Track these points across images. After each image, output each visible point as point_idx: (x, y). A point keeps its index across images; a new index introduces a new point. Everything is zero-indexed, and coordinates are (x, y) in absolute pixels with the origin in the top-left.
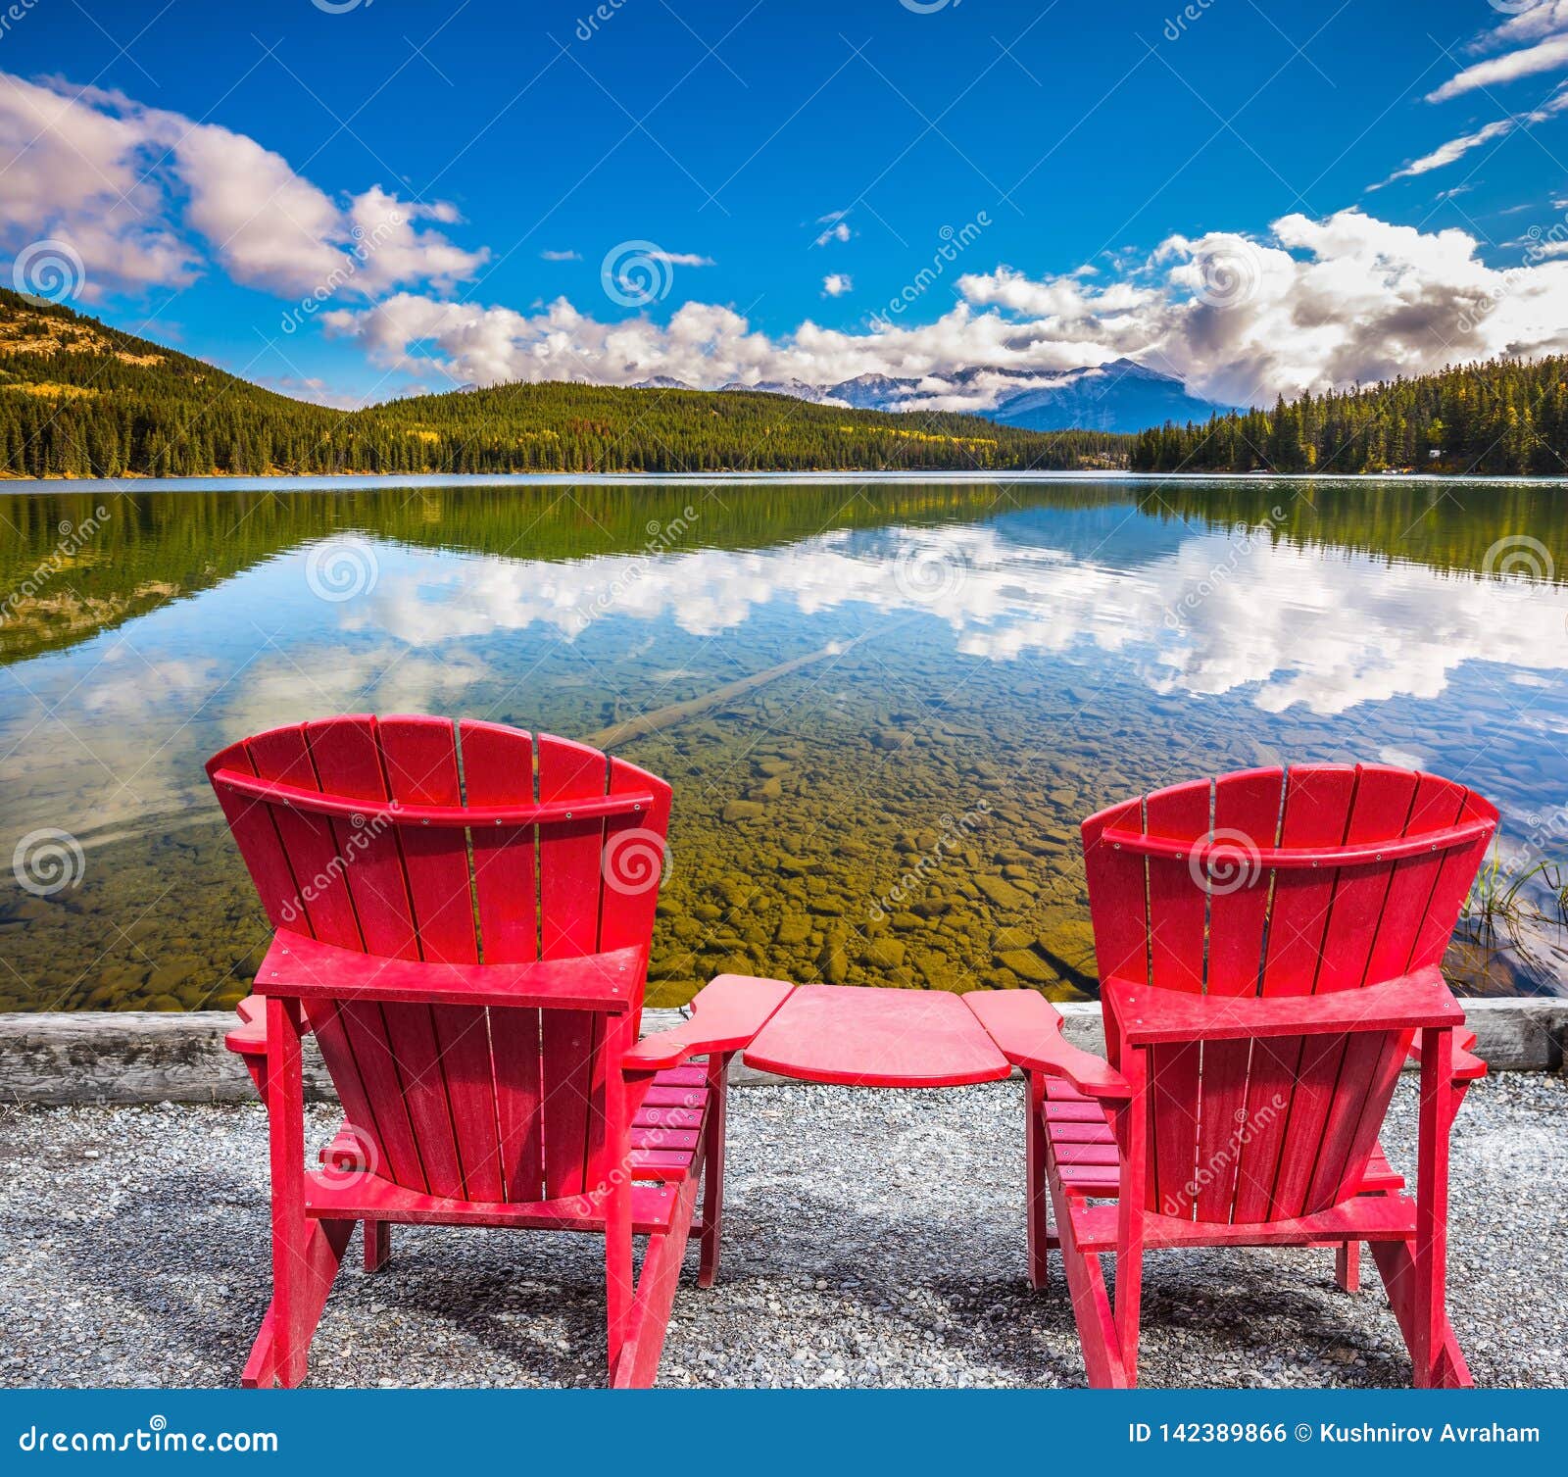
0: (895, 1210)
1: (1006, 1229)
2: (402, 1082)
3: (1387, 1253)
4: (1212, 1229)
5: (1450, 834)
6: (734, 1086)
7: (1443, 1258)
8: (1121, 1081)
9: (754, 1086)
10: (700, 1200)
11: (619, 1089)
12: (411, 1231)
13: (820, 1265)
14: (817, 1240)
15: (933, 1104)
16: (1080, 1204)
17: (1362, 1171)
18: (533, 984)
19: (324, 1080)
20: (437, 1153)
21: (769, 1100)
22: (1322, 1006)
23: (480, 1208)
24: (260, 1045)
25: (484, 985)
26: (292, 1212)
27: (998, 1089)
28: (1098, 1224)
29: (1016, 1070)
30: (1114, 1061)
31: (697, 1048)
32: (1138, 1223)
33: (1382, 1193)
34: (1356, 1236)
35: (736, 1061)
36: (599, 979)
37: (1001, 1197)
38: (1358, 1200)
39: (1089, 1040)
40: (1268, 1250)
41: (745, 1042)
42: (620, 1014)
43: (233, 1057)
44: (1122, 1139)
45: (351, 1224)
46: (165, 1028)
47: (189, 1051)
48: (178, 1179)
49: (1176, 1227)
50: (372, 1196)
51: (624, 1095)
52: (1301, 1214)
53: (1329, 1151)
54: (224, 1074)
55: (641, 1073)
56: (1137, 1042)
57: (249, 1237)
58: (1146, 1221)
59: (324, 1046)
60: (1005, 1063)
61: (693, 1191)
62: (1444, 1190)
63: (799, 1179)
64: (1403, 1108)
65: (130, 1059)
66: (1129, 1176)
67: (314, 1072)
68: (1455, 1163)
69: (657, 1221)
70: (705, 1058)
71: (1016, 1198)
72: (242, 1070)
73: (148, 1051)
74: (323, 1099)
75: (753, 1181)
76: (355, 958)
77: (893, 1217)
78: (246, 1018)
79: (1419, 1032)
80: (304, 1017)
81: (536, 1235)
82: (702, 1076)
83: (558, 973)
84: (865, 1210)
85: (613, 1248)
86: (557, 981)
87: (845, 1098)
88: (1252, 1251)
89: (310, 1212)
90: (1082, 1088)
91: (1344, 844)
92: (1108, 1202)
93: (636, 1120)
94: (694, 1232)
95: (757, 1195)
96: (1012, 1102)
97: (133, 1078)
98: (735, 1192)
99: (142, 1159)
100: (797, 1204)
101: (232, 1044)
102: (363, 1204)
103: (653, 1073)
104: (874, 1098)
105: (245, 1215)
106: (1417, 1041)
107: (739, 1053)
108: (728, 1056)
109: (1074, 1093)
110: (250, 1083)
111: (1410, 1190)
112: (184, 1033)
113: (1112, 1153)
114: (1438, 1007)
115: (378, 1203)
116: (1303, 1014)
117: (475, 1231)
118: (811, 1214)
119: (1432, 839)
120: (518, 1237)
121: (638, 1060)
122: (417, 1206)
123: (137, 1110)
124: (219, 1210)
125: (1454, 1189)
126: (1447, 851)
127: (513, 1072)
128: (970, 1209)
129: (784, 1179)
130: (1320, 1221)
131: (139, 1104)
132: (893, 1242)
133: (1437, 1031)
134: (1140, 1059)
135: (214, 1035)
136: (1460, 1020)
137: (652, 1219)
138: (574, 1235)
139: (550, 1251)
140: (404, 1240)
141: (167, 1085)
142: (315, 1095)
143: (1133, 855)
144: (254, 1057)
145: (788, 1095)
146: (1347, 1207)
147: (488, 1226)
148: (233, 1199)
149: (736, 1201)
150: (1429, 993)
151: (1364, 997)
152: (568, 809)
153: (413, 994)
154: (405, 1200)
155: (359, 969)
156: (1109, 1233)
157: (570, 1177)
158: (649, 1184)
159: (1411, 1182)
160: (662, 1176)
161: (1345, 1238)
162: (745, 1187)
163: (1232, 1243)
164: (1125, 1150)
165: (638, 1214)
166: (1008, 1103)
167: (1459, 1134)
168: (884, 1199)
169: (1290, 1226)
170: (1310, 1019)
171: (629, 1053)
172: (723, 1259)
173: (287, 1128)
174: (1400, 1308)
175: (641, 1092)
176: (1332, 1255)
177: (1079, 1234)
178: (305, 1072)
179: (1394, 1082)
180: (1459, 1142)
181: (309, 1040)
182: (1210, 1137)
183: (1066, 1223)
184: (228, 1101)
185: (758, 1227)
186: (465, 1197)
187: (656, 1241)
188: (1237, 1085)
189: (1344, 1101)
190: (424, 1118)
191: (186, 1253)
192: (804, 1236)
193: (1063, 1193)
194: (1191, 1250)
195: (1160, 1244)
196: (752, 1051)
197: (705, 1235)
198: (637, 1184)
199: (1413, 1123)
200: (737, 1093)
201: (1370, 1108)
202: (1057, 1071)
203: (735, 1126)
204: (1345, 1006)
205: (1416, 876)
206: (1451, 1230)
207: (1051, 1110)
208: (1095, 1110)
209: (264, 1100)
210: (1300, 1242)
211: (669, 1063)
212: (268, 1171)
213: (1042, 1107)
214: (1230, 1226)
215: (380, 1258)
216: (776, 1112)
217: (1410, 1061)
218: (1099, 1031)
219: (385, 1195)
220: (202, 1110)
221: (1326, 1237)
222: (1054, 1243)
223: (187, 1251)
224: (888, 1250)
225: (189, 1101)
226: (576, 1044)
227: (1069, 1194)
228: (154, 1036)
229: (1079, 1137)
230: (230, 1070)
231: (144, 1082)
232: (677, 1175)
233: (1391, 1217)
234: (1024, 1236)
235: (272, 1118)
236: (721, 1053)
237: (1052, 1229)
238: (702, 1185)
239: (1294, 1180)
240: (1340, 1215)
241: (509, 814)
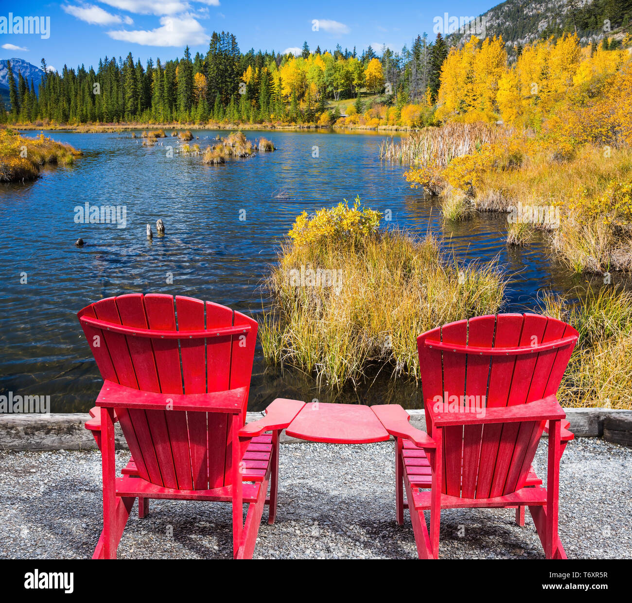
0: (345, 493)
1: (387, 501)
2: (154, 444)
3: (535, 510)
4: (468, 501)
5: (560, 342)
6: (282, 443)
7: (557, 513)
8: (433, 441)
9: (290, 443)
10: (269, 489)
11: (238, 445)
12: (156, 501)
13: (316, 515)
14: (314, 505)
15: (359, 451)
16: (416, 491)
17: (526, 477)
18: (205, 402)
19: (123, 441)
20: (167, 471)
21: (296, 449)
22: (510, 411)
23: (184, 493)
24: (98, 427)
25: (185, 403)
26: (111, 494)
27: (384, 444)
28: (424, 498)
29: (392, 437)
30: (430, 433)
31: (268, 428)
32: (439, 498)
33: (534, 487)
34: (523, 504)
35: (283, 433)
36: (229, 400)
37: (386, 488)
38: (524, 489)
39: (420, 425)
40: (489, 510)
41: (287, 425)
42: (238, 414)
43: (88, 431)
44: (433, 465)
45: (133, 499)
46: (61, 420)
47: (71, 429)
48: (67, 480)
49: (453, 500)
50: (142, 487)
51: (239, 447)
52: (502, 495)
53: (513, 469)
54: (84, 438)
55: (246, 438)
56: (439, 426)
57: (94, 504)
58: (442, 498)
59: (123, 428)
60: (386, 434)
61: (267, 485)
62: (558, 486)
63: (307, 481)
64: (542, 452)
65: (48, 433)
66: (436, 479)
67: (119, 438)
68: (562, 475)
69: (252, 497)
70: (271, 432)
71: (392, 489)
72: (91, 437)
73: (55, 429)
74: (123, 449)
75: (289, 481)
76: (135, 392)
77: (344, 496)
78: (93, 416)
79: (548, 421)
80: (115, 416)
81: (205, 503)
82: (269, 440)
83: (214, 398)
84: (333, 493)
85: (235, 507)
86: (213, 401)
87: (325, 448)
88: (483, 510)
89: (118, 494)
90: (417, 444)
91: (519, 346)
92: (427, 490)
93: (244, 457)
94: (267, 502)
95: (291, 487)
96: (390, 450)
97: (50, 440)
98: (283, 486)
99: (52, 472)
100: (306, 491)
101: (87, 427)
102: (138, 490)
103: (250, 438)
104: (336, 449)
105: (92, 495)
106: (547, 425)
107: (284, 430)
108: (280, 431)
109: (414, 446)
110: (94, 442)
111: (544, 485)
112: (69, 422)
113: (429, 470)
114: (555, 411)
115: (144, 490)
116: (503, 414)
117: (182, 502)
118: (312, 495)
119: (553, 344)
120: (198, 504)
121: (245, 433)
122: (159, 491)
123: (50, 453)
124: (82, 493)
125: (561, 485)
126: (559, 349)
127: (198, 439)
128: (374, 493)
129: (301, 481)
130: (510, 498)
131: (51, 451)
132: (344, 506)
133: (555, 421)
134: (439, 433)
135: (80, 423)
136: (564, 417)
137: (250, 497)
138: (220, 503)
139: (211, 510)
140: (154, 505)
141: (62, 443)
142: (120, 447)
143: (438, 351)
144: (96, 431)
145: (303, 447)
146: (520, 492)
147: (187, 500)
148: (88, 489)
149: (283, 490)
150: (552, 406)
151: (526, 408)
152: (218, 332)
153: (157, 406)
154: (155, 489)
155: (136, 396)
156: (427, 502)
157: (218, 480)
158: (249, 483)
159: (545, 482)
160: (254, 480)
161: (519, 504)
162: (286, 484)
163: (475, 506)
164: (434, 469)
165: (245, 495)
166: (389, 448)
167: (563, 463)
168: (340, 489)
169: (497, 500)
170: (506, 416)
171: (241, 430)
172: (278, 513)
173: (109, 460)
174: (540, 532)
175: (246, 446)
176: (515, 511)
177: (416, 503)
178: (115, 438)
179: (538, 442)
180: (564, 466)
181: (117, 424)
182: (467, 464)
183: (411, 499)
184: (86, 449)
185: (292, 500)
186: (178, 489)
187: (252, 506)
188: (477, 443)
189: (519, 450)
190: (162, 457)
191: (69, 511)
192: (310, 503)
193: (410, 486)
194: (459, 509)
195: (447, 507)
196: (289, 429)
197: (271, 503)
198: (244, 483)
199: (546, 458)
200: (283, 446)
201: (529, 453)
202: (408, 437)
203: (282, 459)
204: (519, 411)
205: (547, 359)
206: (560, 501)
207: (405, 453)
208: (422, 453)
209: (100, 449)
210: (502, 506)
211: (257, 434)
212: (101, 477)
213: (402, 451)
214: (475, 500)
215: (145, 513)
216: (298, 454)
217: (544, 433)
218: (424, 421)
219: (146, 487)
220: (76, 453)
221: (512, 504)
222: (406, 507)
223: (71, 509)
224: (342, 509)
225: (70, 449)
226: (221, 426)
227: (412, 487)
228: (57, 423)
229: (416, 464)
230: (87, 436)
231: (53, 442)
232: (261, 479)
233: (537, 496)
234: (395, 503)
235: (103, 456)
236: (277, 430)
237: (406, 501)
238: (270, 483)
239: (499, 481)
240: (517, 496)
241: (195, 334)
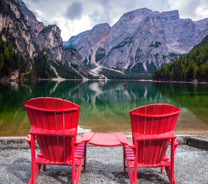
0: (107, 163)
1: (121, 165)
2: (47, 147)
3: (167, 168)
4: (146, 165)
5: (174, 113)
6: (88, 146)
7: (174, 169)
8: (135, 146)
9: (90, 146)
10: (83, 162)
11: (74, 147)
12: (48, 166)
13: (98, 170)
14: (98, 167)
15: (112, 149)
16: (130, 162)
17: (164, 158)
18: (63, 133)
19: (38, 146)
21: (92, 148)
22: (159, 136)
23: (57, 163)
24: (30, 141)
25: (57, 133)
26: (34, 163)
27: (120, 147)
28: (132, 165)
29: (122, 144)
30: (134, 143)
31: (83, 141)
32: (137, 164)
33: (166, 161)
34: (163, 166)
35: (88, 143)
36: (71, 132)
37: (120, 161)
38: (163, 161)
39: (131, 140)
40: (152, 168)
41: (89, 141)
42: (73, 137)
43: (27, 142)
44: (135, 154)
45: (41, 165)
46: (18, 139)
47: (21, 142)
48: (20, 159)
49: (141, 165)
50: (44, 161)
51: (74, 148)
52: (156, 163)
53: (160, 155)
54: (26, 145)
55: (76, 145)
56: (137, 141)
57: (29, 166)
58: (138, 164)
59: (38, 141)
60: (120, 143)
61: (83, 160)
62: (174, 160)
63: (95, 159)
64: (169, 149)
65: (14, 143)
66: (136, 158)
67: (37, 144)
68: (175, 157)
69: (78, 164)
70: (84, 143)
71: (122, 161)
72: (28, 144)
73: (16, 142)
74: (38, 148)
75: (90, 159)
76: (42, 129)
77: (107, 164)
78: (28, 137)
79: (171, 139)
80: (35, 137)
81: (64, 166)
82: (84, 145)
83: (66, 131)
84: (103, 163)
85: (73, 168)
86: (66, 132)
87: (101, 148)
88: (150, 168)
89: (36, 163)
90: (130, 147)
91: (162, 114)
92: (133, 162)
93: (76, 151)
94: (83, 166)
95: (90, 161)
96: (121, 148)
97: (15, 145)
98: (88, 160)
99: (16, 156)
100: (95, 162)
101: (27, 141)
102: (43, 162)
103: (78, 145)
104: (105, 148)
105: (28, 164)
106: (170, 140)
107: (88, 142)
108: (87, 143)
109: (129, 147)
110: (29, 146)
111: (170, 160)
112: (21, 139)
113: (133, 155)
114: (173, 136)
115: (44, 162)
116: (157, 137)
117: (56, 166)
118: (97, 163)
119: (172, 114)
120: (61, 166)
121: (76, 143)
122: (49, 162)
123: (15, 150)
124: (25, 163)
125: (175, 160)
126: (174, 115)
127: (61, 145)
128: (116, 163)
129: (94, 159)
130: (159, 164)
131: (15, 149)
132: (107, 167)
133: (173, 139)
134: (137, 143)
135: (24, 140)
136: (176, 138)
138: (68, 166)
139: (65, 168)
140: (48, 167)
141: (19, 146)
142: (37, 148)
143: (136, 116)
144: (29, 143)
145: (94, 148)
146: (162, 162)
147: (58, 165)
148: (27, 161)
149: (88, 162)
150: (172, 134)
151: (164, 135)
152: (67, 110)
153: (49, 134)
154: (48, 162)
155: (42, 131)
156: (133, 166)
157: (68, 159)
158: (77, 159)
159: (170, 159)
160: (79, 158)
161: (162, 166)
162: (89, 160)
163: (148, 167)
164: (135, 155)
165: (76, 163)
166: (121, 149)
167: (176, 153)
168: (106, 161)
169: (155, 165)
170: (158, 138)
171: (75, 142)
172: (86, 169)
173: (33, 152)
174: (168, 176)
175: (76, 147)
176: (160, 169)
177: (129, 166)
178: (35, 144)
179: (168, 146)
180: (176, 154)
181: (36, 140)
182: (145, 153)
183: (128, 165)
184: (26, 148)
185: (91, 165)
186: (55, 161)
187: (78, 167)
188: (149, 146)
189: (162, 148)
190: (50, 151)
191: (21, 169)
192: (96, 166)
193: (127, 161)
194: (143, 168)
195: (139, 167)
196: (90, 142)
197: (84, 166)
198: (76, 159)
199: (170, 151)
200: (88, 147)
201: (165, 149)
202: (127, 144)
203: (88, 152)
204: (162, 136)
205: (170, 119)
206: (175, 165)
207: (126, 150)
208: (131, 150)
209: (31, 148)
210: (156, 167)
211: (80, 143)
212: (31, 158)
213: (125, 149)
214: (148, 165)
215: (45, 169)
216: (93, 150)
217: (170, 143)
218: (132, 139)
219: (45, 161)
220: (23, 150)
221: (159, 166)
222: (126, 167)
223: (21, 168)
224: (106, 168)
225: (21, 148)
226: (68, 141)
227: (128, 161)
228: (17, 140)
229: (129, 153)
230: (26, 144)
231: (16, 146)
232: (81, 158)
233: (167, 164)
234: (123, 166)
235: (32, 151)
236: (86, 142)
237: (126, 165)
238: (84, 159)
239: (156, 159)
240: (161, 164)
241: (60, 110)
